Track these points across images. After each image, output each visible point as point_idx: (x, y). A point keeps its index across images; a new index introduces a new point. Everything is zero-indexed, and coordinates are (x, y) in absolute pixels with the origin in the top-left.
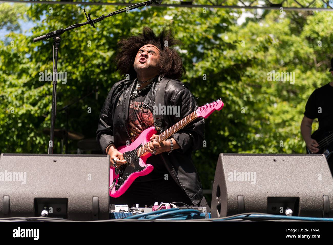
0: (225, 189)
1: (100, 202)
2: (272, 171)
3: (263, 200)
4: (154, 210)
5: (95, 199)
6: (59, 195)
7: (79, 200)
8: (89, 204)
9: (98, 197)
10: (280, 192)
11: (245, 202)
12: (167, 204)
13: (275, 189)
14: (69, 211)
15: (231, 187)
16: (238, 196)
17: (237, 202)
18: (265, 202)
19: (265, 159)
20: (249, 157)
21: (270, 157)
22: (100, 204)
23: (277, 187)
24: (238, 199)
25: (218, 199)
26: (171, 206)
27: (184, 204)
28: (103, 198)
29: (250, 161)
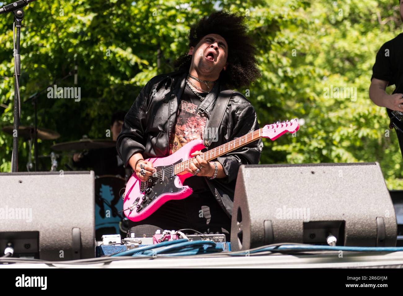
0: (248, 212)
1: (82, 235)
2: (309, 187)
3: (297, 226)
4: (155, 240)
5: (76, 231)
6: (27, 227)
7: (55, 233)
8: (67, 238)
9: (80, 229)
10: (320, 214)
11: (274, 229)
12: (173, 232)
13: (313, 211)
14: (42, 248)
15: (255, 210)
16: (265, 221)
17: (263, 230)
18: (300, 229)
19: (300, 172)
20: (279, 169)
21: (306, 168)
22: (82, 238)
23: (315, 208)
24: (264, 225)
25: (239, 225)
26: (178, 235)
27: (195, 231)
28: (86, 229)
29: (280, 174)
